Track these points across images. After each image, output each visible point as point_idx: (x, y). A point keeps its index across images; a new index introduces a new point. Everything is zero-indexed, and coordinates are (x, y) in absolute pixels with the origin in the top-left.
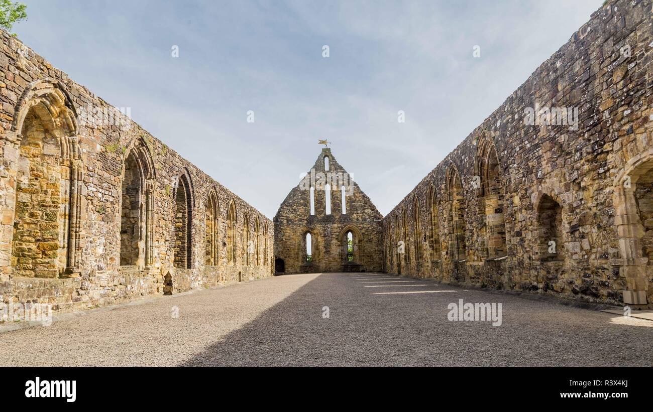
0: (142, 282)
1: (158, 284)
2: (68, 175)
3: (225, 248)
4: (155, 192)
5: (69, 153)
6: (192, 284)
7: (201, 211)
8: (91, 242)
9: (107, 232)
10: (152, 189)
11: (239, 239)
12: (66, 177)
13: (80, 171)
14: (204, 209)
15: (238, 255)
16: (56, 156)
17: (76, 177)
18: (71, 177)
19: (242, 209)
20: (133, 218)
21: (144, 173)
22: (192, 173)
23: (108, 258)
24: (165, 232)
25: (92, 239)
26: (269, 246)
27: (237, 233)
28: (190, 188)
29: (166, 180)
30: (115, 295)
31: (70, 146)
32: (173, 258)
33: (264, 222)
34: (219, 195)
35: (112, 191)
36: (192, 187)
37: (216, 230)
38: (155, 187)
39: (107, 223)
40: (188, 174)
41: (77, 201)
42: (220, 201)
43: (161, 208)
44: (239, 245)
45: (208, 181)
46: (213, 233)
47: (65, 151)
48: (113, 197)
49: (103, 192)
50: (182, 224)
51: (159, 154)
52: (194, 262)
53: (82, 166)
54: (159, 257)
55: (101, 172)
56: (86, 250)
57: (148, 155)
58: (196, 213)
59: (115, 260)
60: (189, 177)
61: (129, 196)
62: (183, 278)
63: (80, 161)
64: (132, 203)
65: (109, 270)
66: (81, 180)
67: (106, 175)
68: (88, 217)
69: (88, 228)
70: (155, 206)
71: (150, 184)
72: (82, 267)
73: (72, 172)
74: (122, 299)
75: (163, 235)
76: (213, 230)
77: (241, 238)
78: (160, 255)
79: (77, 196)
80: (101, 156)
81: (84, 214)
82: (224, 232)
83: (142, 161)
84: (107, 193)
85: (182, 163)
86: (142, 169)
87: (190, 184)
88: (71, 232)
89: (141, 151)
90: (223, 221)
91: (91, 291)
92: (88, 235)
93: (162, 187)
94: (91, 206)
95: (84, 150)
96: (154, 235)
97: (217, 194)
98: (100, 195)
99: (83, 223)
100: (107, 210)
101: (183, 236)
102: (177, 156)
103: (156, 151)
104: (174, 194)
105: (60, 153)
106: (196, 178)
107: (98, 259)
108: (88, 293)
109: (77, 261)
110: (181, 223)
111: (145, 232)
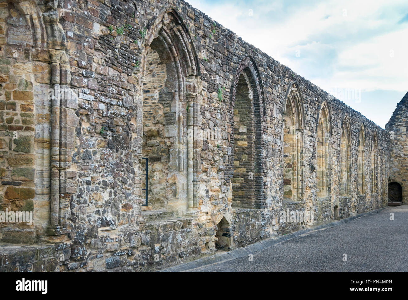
0: (179, 237)
1: (207, 237)
2: (46, 76)
3: (314, 173)
4: (200, 97)
5: (46, 40)
6: (262, 232)
7: (275, 121)
8: (88, 183)
9: (117, 165)
10: (194, 92)
11: (334, 158)
12: (43, 79)
13: (63, 69)
14: (281, 118)
15: (333, 181)
16: (27, 45)
17: (58, 79)
18: (51, 80)
19: (340, 115)
20: (169, 138)
21: (183, 67)
22: (261, 65)
23: (120, 205)
24: (217, 158)
25: (89, 179)
26: (379, 165)
27: (332, 150)
28: (258, 88)
29: (218, 78)
30: (133, 261)
31: (46, 28)
32: (230, 195)
33: (372, 131)
34: (305, 96)
35: (124, 98)
36: (262, 87)
37: (299, 148)
38: (199, 89)
39: (117, 151)
40: (255, 66)
41: (61, 118)
42: (305, 105)
43: (210, 122)
44: (336, 168)
45: (287, 76)
46: (295, 153)
47: (39, 36)
48: (127, 108)
49: (108, 100)
50: (246, 143)
51: (205, 36)
52: (265, 198)
53: (67, 59)
54: (208, 197)
55: (102, 69)
56: (79, 196)
57: (186, 39)
58: (269, 125)
59: (132, 207)
60: (255, 72)
61: (163, 105)
62: (248, 225)
63: (64, 52)
64: (166, 115)
65: (122, 224)
66: (66, 84)
67: (112, 72)
68: (81, 143)
69: (81, 161)
70: (200, 118)
71: (192, 84)
72: (73, 224)
73: (52, 73)
74: (146, 267)
75: (215, 161)
76: (296, 148)
77: (338, 158)
78: (210, 193)
79: (60, 110)
80: (101, 42)
81: (72, 139)
82: (312, 150)
83: (178, 49)
84: (114, 102)
85: (243, 49)
86: (178, 62)
87: (257, 81)
88: (53, 170)
89: (175, 33)
90: (310, 133)
91: (89, 261)
92: (82, 172)
93: (212, 87)
94: (85, 125)
95: (70, 34)
96: (199, 164)
97: (300, 95)
98: (102, 106)
99: (73, 153)
100: (115, 129)
101: (248, 160)
102: (236, 40)
103: (201, 32)
104: (231, 99)
105: (32, 41)
106: (268, 72)
107: (101, 210)
108: (84, 265)
109: (62, 216)
110: (245, 140)
111: (186, 160)
